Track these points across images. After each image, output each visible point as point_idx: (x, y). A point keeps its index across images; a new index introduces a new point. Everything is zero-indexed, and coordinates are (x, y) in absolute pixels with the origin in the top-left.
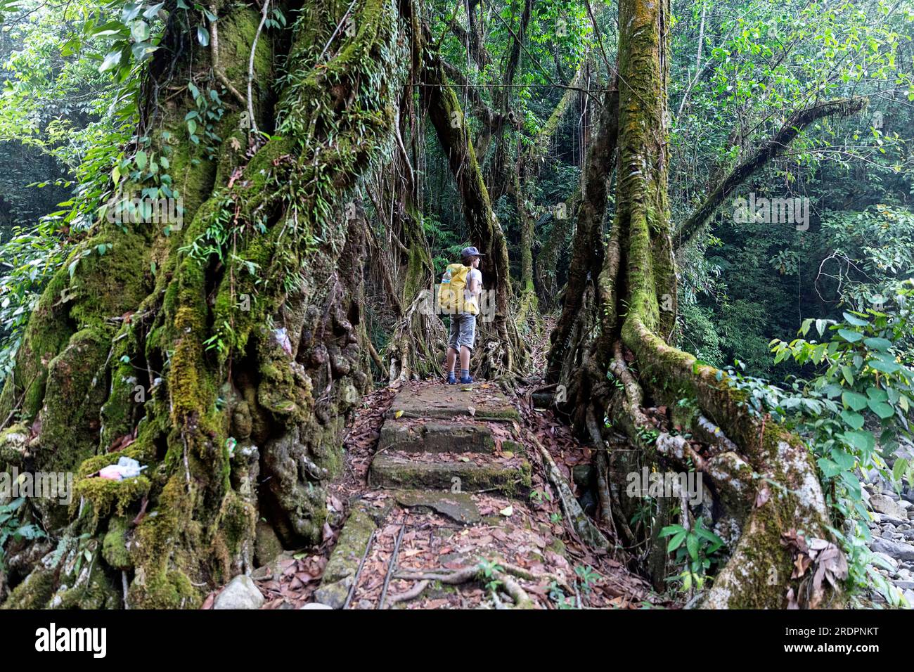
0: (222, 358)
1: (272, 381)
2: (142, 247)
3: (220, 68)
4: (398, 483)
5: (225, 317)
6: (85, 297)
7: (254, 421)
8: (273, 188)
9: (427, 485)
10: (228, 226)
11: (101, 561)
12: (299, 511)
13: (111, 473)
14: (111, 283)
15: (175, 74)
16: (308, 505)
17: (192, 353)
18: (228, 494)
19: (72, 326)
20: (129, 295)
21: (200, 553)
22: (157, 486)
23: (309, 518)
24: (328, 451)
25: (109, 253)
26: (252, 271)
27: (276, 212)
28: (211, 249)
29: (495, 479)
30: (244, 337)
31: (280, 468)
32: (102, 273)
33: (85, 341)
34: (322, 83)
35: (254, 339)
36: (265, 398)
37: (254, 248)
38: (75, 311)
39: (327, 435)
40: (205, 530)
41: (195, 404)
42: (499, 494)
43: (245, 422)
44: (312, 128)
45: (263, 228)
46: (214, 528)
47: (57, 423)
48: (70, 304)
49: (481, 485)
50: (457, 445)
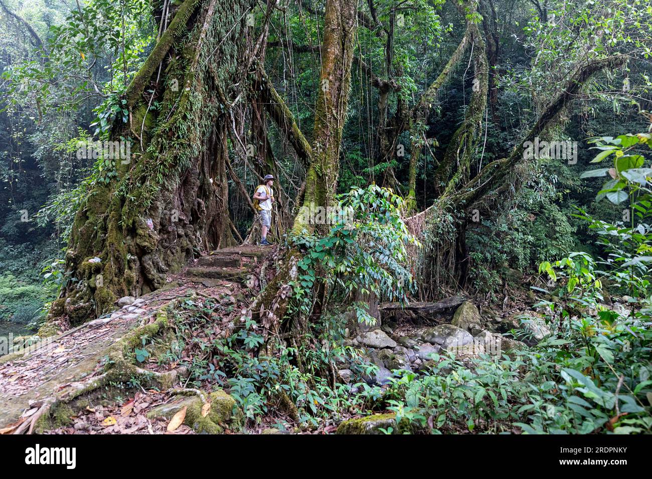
0: (124, 228)
1: (140, 236)
2: (108, 192)
3: (133, 129)
4: (196, 275)
5: (124, 215)
6: (90, 209)
7: (136, 248)
8: (143, 171)
9: (206, 277)
10: (127, 185)
11: (89, 286)
12: (155, 280)
13: (91, 261)
14: (98, 204)
15: (118, 132)
16: (159, 279)
17: (114, 226)
18: (126, 270)
19: (87, 218)
20: (103, 208)
21: (117, 287)
22: (104, 265)
23: (159, 283)
24: (174, 264)
25: (97, 195)
26: (133, 200)
27: (143, 180)
28: (122, 193)
29: (230, 275)
30: (131, 221)
31: (145, 265)
32: (95, 201)
33: (90, 223)
34: (162, 132)
35: (134, 222)
36: (138, 241)
37: (135, 192)
38: (88, 213)
39: (174, 258)
40: (119, 280)
41: (114, 241)
42: (230, 280)
43: (133, 249)
44: (159, 149)
45: (139, 185)
46: (122, 280)
47: (81, 248)
48: (86, 211)
49: (225, 277)
50: (227, 264)
